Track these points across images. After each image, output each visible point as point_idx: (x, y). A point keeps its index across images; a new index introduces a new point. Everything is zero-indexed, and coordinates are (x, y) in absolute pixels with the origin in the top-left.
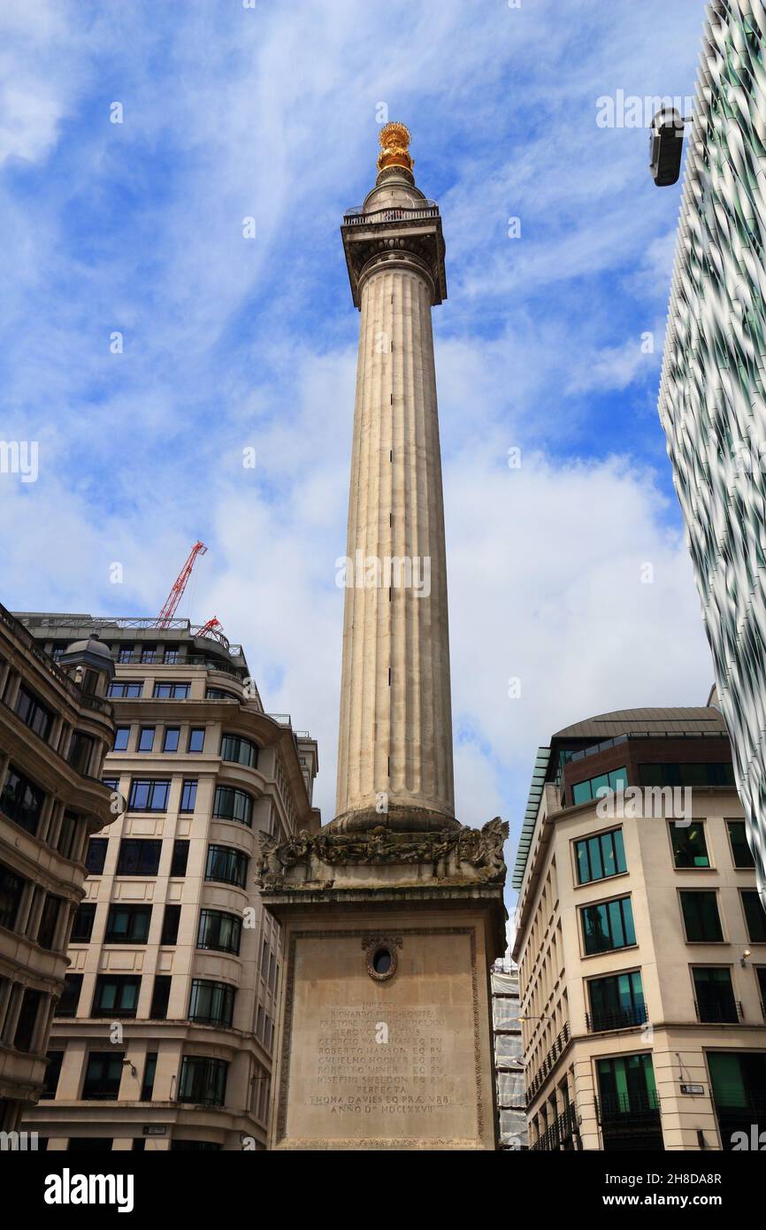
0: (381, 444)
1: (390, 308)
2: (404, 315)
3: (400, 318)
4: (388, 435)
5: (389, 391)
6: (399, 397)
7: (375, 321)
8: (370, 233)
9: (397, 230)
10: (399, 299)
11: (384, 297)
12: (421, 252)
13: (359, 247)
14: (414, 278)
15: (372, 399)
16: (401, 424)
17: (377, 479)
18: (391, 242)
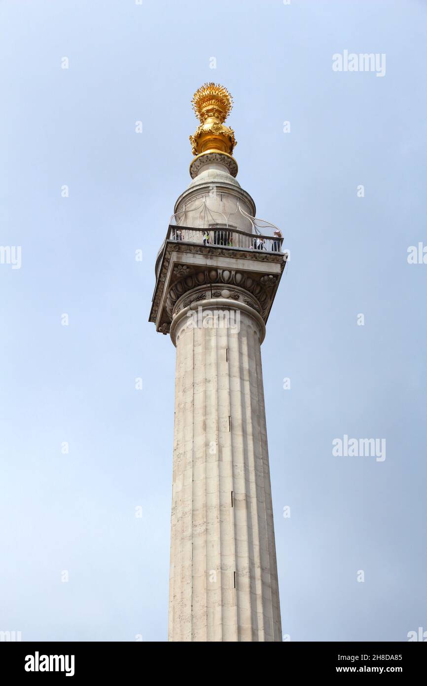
0: (221, 560)
1: (224, 366)
2: (242, 379)
3: (237, 381)
4: (230, 549)
5: (228, 487)
6: (241, 497)
7: (206, 381)
8: (201, 256)
9: (233, 261)
10: (235, 355)
11: (217, 348)
12: (257, 291)
13: (186, 271)
14: (249, 326)
15: (206, 492)
16: (244, 537)
17: (219, 609)
18: (226, 274)
